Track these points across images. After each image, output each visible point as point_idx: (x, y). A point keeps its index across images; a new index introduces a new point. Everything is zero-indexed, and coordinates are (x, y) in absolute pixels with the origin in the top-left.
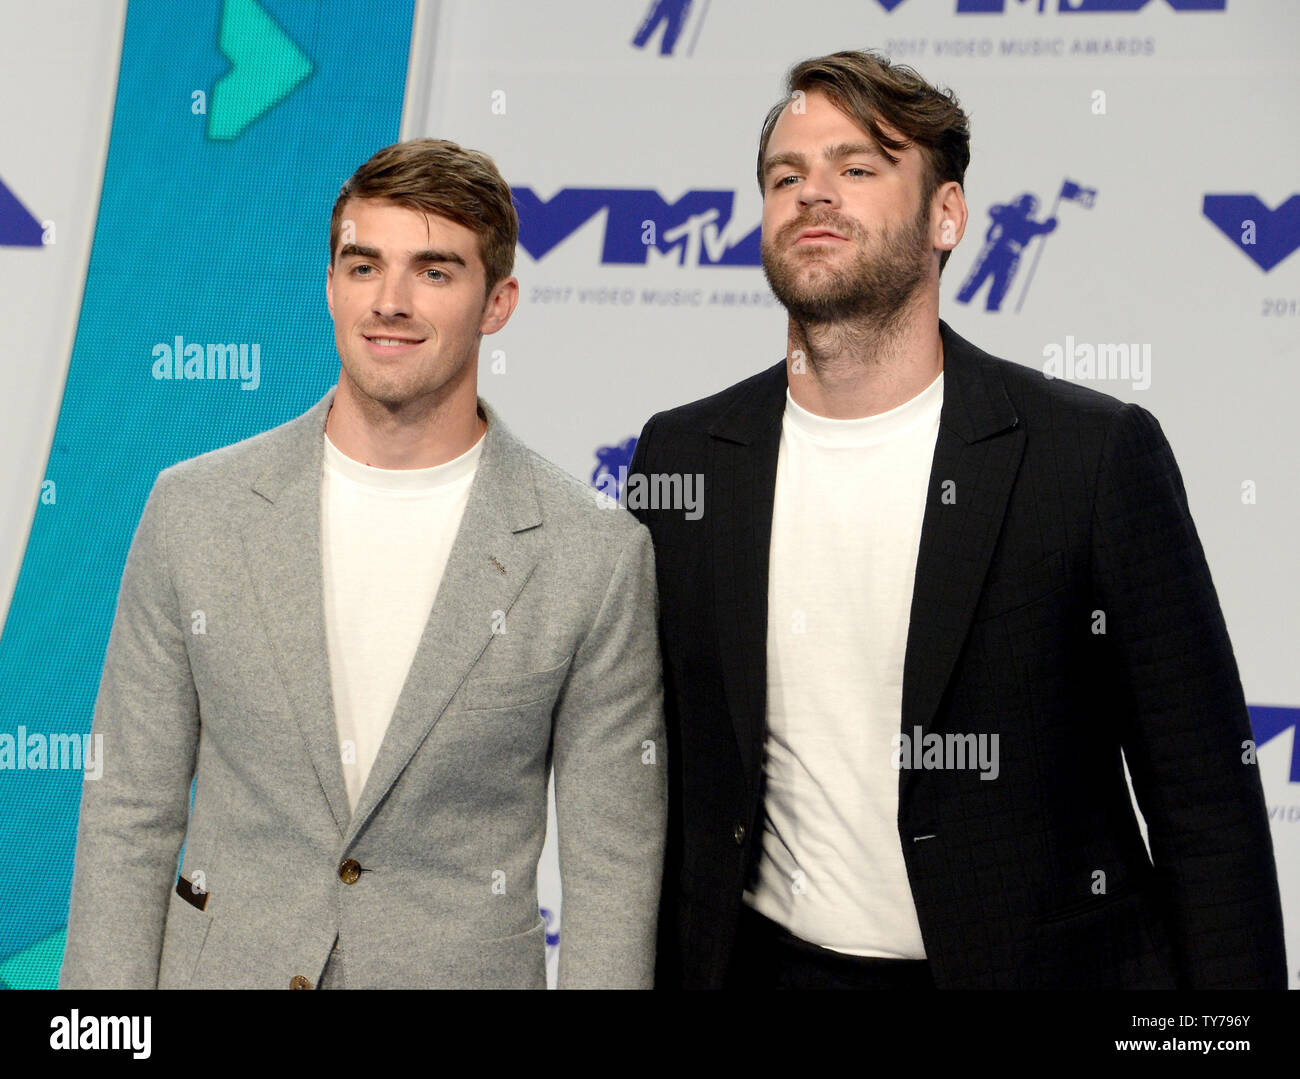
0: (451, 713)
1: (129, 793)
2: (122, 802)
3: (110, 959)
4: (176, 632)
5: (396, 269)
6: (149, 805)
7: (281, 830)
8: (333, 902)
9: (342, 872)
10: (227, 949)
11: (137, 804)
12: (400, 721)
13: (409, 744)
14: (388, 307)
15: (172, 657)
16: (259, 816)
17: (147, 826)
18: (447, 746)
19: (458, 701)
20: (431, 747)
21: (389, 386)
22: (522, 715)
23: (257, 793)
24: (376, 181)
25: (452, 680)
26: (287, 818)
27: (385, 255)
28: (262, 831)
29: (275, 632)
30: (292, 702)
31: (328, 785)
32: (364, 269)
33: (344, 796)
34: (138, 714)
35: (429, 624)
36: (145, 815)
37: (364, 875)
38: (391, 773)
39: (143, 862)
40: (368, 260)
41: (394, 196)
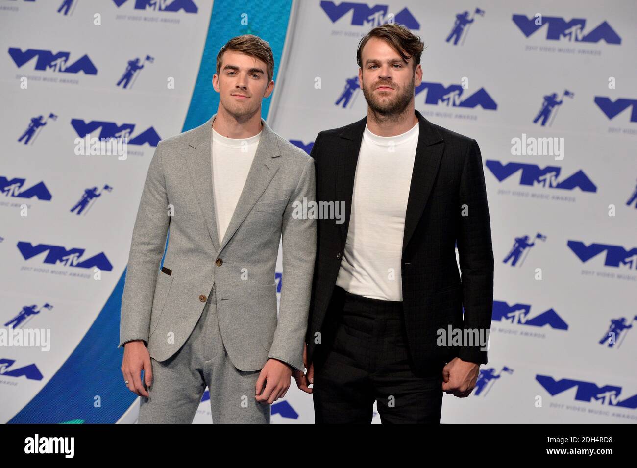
0: (252, 212)
1: (146, 240)
2: (144, 243)
3: (137, 291)
4: (164, 190)
5: (243, 73)
6: (152, 244)
7: (197, 250)
8: (214, 272)
9: (217, 262)
10: (178, 287)
11: (148, 244)
12: (236, 214)
13: (239, 222)
14: (241, 84)
15: (162, 198)
16: (190, 245)
17: (152, 251)
18: (251, 223)
19: (254, 208)
20: (246, 223)
21: (240, 110)
22: (274, 214)
23: (190, 238)
24: (237, 46)
25: (253, 202)
26: (199, 246)
27: (240, 68)
28: (191, 251)
29: (196, 188)
30: (201, 209)
31: (212, 236)
32: (232, 73)
33: (218, 239)
34: (150, 216)
35: (245, 184)
36: (150, 247)
37: (224, 263)
38: (233, 231)
39: (149, 262)
40: (234, 70)
41: (243, 51)
